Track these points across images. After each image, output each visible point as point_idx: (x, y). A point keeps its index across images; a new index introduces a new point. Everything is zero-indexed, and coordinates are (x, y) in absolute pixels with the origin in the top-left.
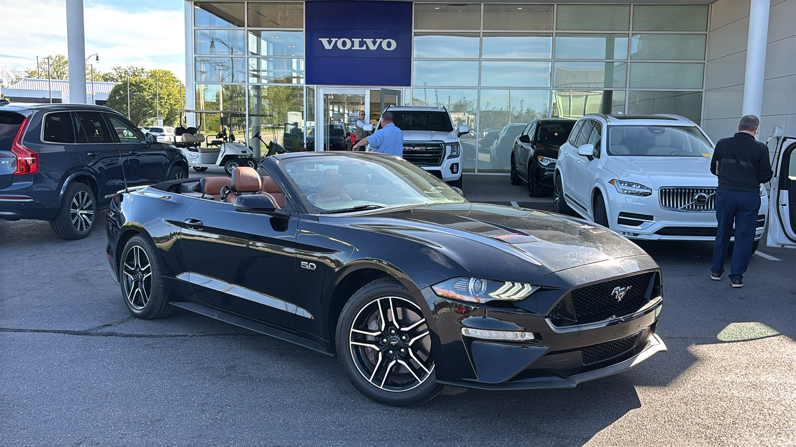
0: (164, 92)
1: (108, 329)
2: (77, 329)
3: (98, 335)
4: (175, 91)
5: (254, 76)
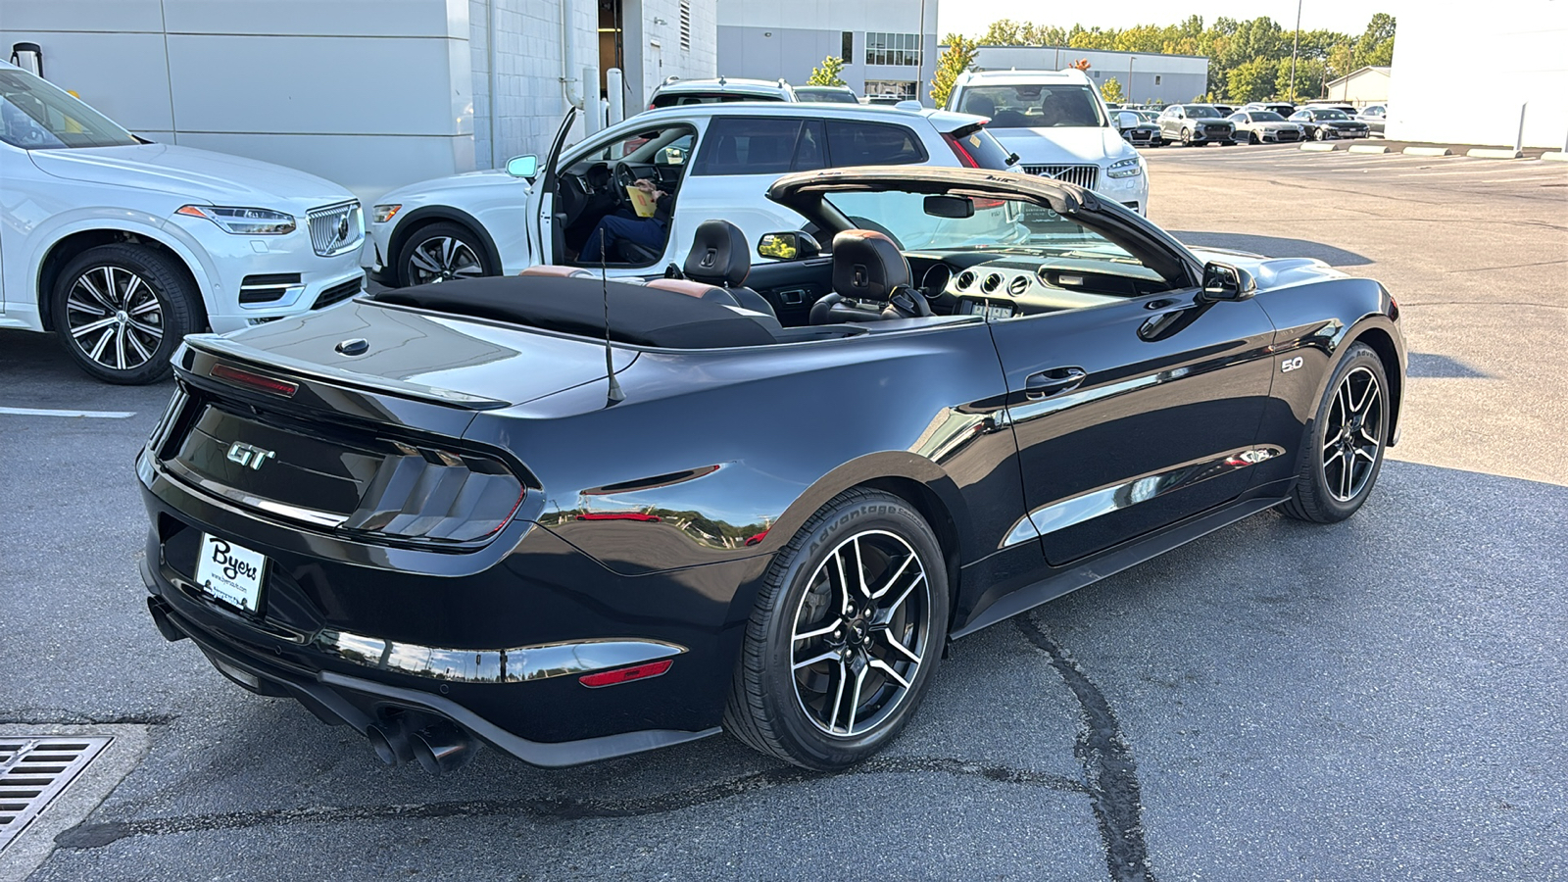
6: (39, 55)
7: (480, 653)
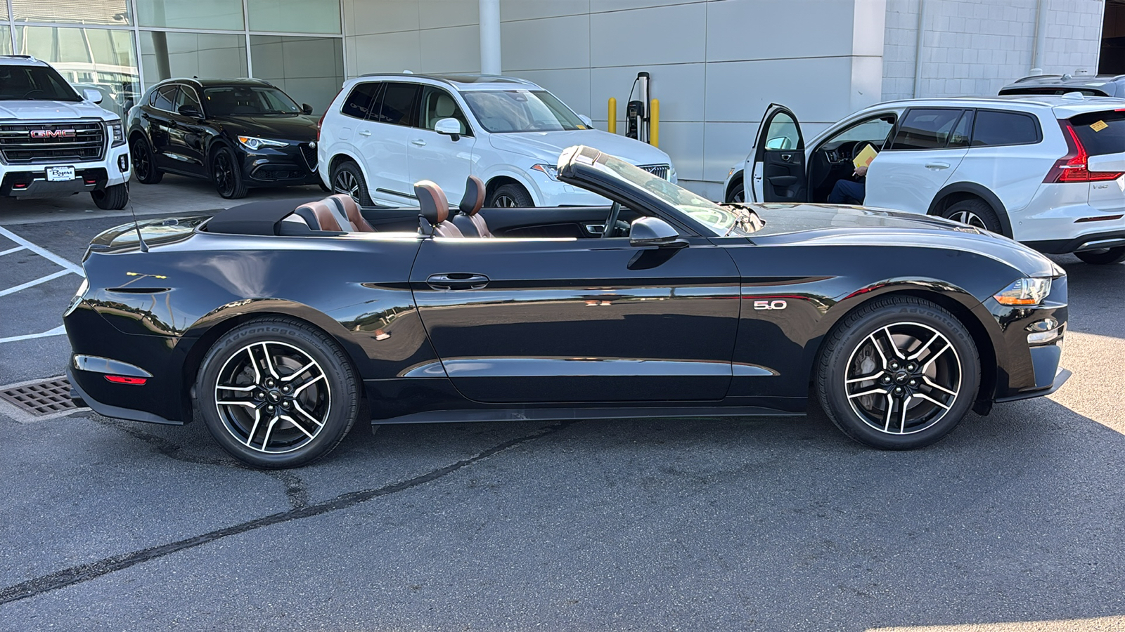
6: (648, 79)
7: (87, 357)
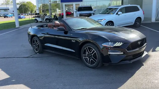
0: (30, 6)
1: (32, 56)
2: (26, 57)
3: (30, 57)
4: (32, 6)
5: (50, 1)
